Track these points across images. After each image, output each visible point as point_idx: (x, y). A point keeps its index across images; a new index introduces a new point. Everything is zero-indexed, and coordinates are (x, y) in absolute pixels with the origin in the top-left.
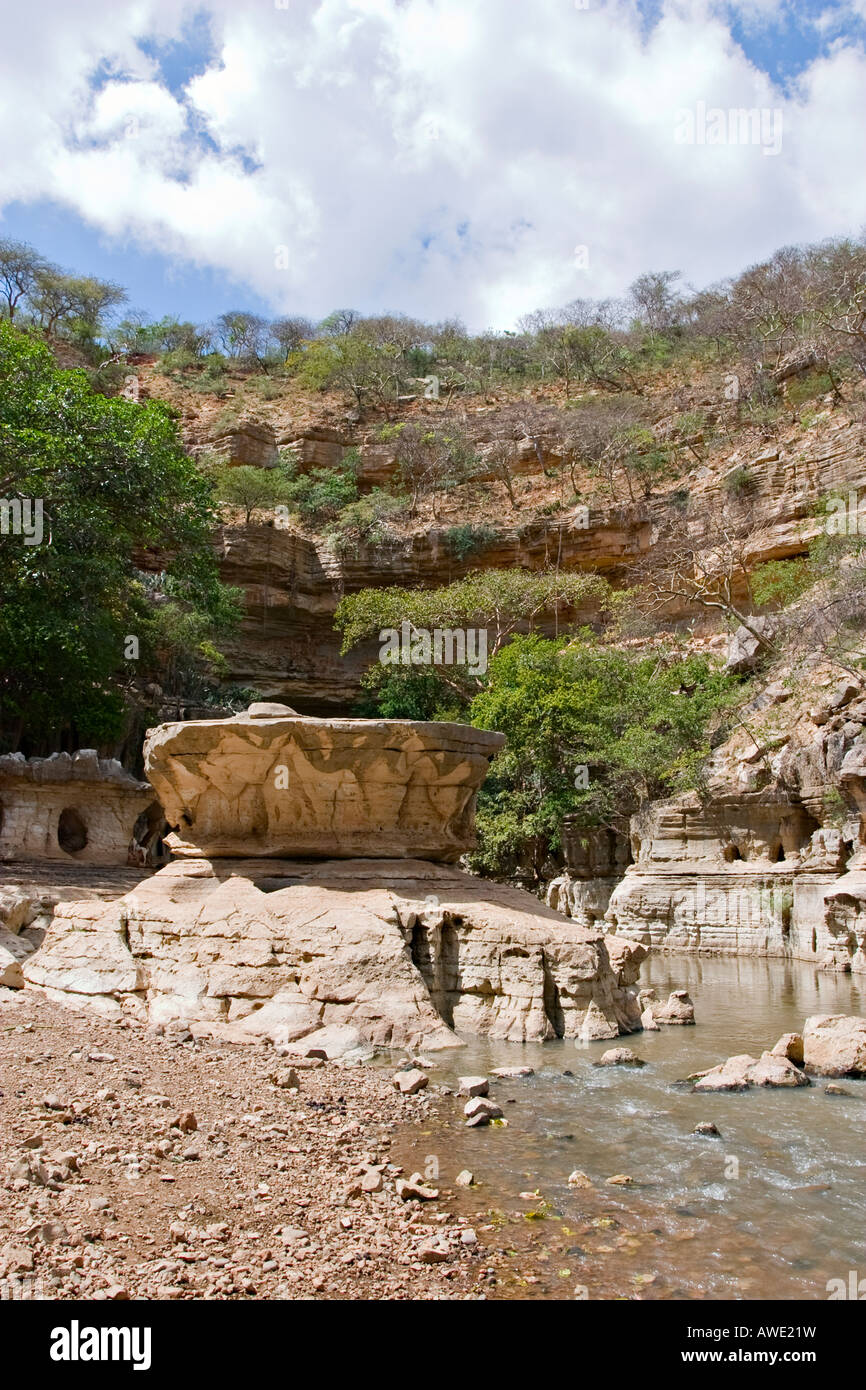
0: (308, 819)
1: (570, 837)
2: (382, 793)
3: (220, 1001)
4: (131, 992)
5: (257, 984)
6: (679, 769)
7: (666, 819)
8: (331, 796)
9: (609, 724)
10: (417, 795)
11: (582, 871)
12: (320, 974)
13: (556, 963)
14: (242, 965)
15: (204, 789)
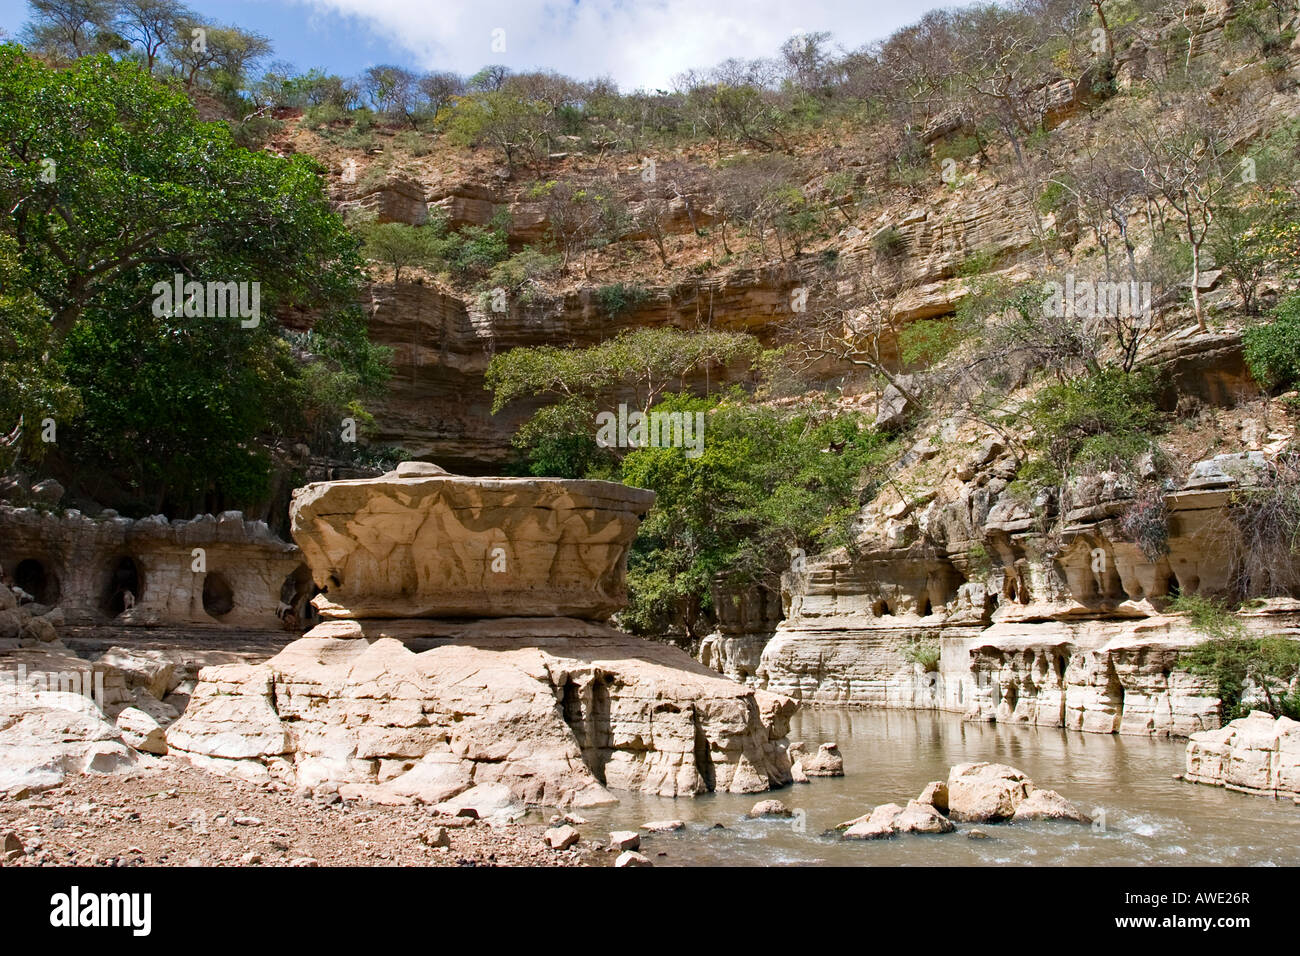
0: (458, 578)
1: (721, 594)
2: (533, 551)
3: (370, 763)
4: (279, 755)
5: (407, 745)
6: (828, 525)
7: (816, 575)
8: (480, 555)
9: (760, 482)
10: (568, 554)
11: (734, 628)
12: (471, 734)
13: (707, 718)
14: (392, 725)
15: (352, 549)
